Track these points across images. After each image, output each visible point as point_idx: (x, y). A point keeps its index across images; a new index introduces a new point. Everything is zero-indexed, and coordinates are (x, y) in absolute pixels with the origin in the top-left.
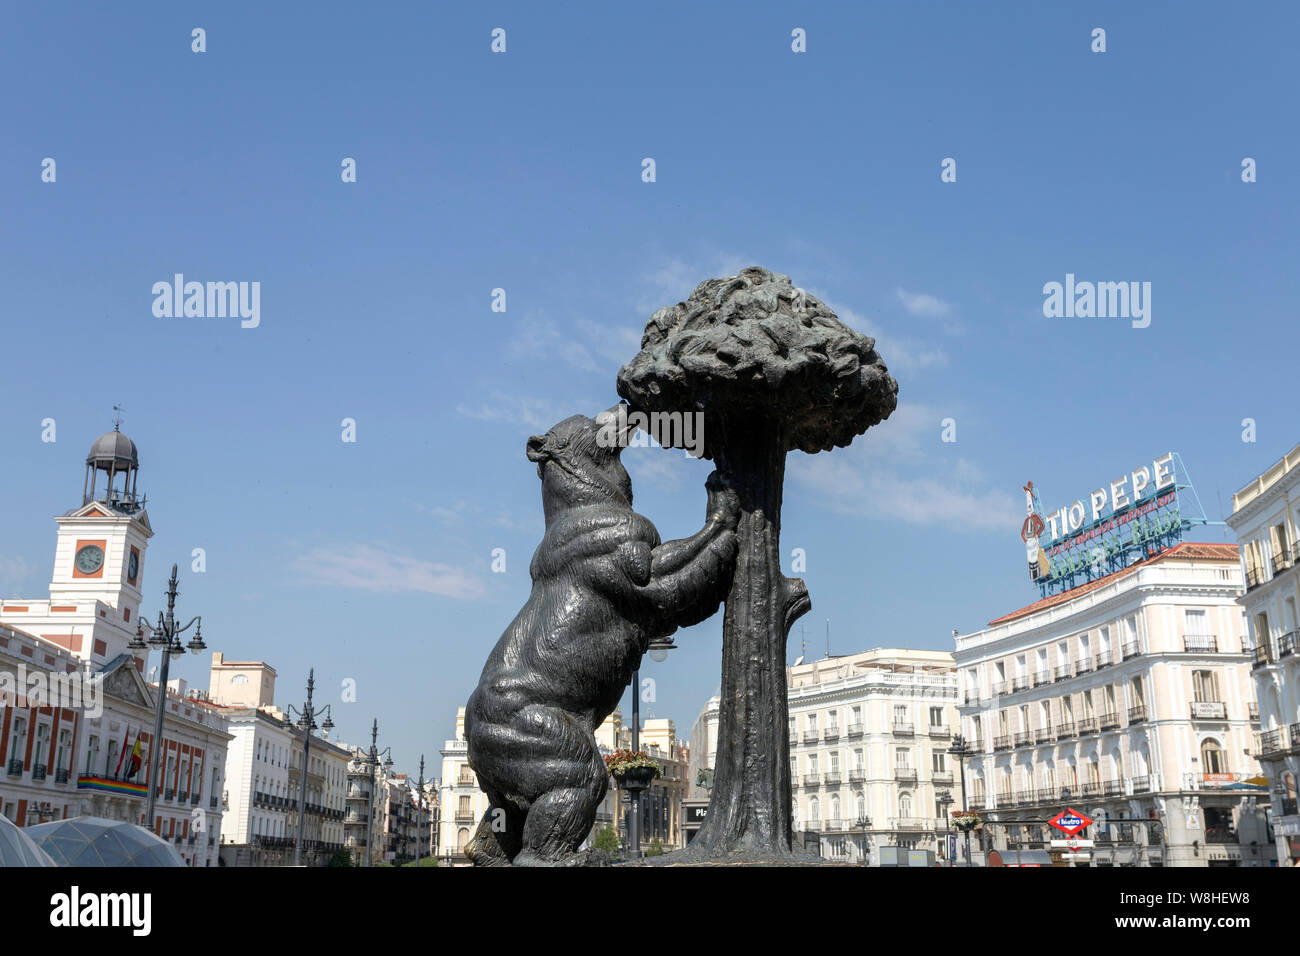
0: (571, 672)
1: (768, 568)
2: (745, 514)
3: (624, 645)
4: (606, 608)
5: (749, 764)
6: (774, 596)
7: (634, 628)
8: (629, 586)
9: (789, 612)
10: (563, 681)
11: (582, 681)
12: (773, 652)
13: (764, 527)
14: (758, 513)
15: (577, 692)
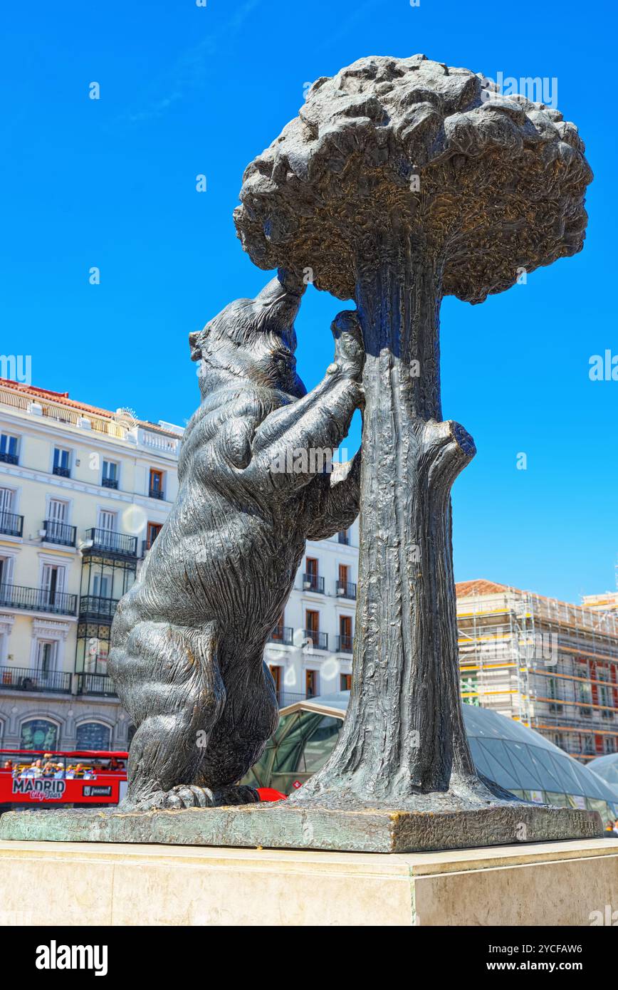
0: (174, 580)
1: (395, 415)
2: (370, 358)
3: (241, 541)
4: (217, 502)
5: (370, 673)
6: (403, 450)
7: (253, 521)
8: (229, 470)
9: (432, 467)
10: (167, 592)
11: (187, 589)
12: (402, 523)
13: (391, 366)
14: (384, 352)
15: (185, 601)
